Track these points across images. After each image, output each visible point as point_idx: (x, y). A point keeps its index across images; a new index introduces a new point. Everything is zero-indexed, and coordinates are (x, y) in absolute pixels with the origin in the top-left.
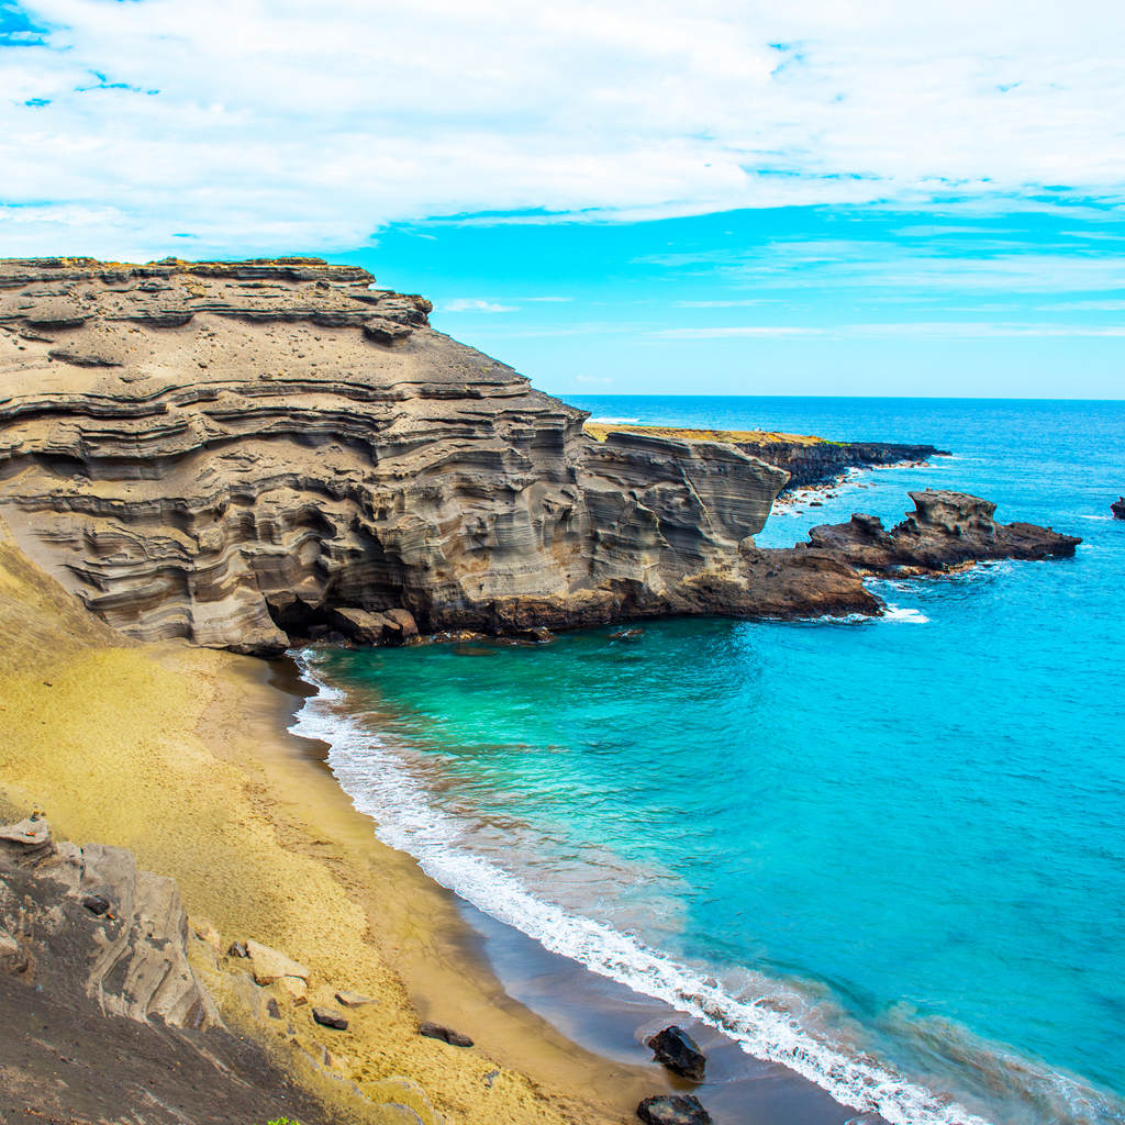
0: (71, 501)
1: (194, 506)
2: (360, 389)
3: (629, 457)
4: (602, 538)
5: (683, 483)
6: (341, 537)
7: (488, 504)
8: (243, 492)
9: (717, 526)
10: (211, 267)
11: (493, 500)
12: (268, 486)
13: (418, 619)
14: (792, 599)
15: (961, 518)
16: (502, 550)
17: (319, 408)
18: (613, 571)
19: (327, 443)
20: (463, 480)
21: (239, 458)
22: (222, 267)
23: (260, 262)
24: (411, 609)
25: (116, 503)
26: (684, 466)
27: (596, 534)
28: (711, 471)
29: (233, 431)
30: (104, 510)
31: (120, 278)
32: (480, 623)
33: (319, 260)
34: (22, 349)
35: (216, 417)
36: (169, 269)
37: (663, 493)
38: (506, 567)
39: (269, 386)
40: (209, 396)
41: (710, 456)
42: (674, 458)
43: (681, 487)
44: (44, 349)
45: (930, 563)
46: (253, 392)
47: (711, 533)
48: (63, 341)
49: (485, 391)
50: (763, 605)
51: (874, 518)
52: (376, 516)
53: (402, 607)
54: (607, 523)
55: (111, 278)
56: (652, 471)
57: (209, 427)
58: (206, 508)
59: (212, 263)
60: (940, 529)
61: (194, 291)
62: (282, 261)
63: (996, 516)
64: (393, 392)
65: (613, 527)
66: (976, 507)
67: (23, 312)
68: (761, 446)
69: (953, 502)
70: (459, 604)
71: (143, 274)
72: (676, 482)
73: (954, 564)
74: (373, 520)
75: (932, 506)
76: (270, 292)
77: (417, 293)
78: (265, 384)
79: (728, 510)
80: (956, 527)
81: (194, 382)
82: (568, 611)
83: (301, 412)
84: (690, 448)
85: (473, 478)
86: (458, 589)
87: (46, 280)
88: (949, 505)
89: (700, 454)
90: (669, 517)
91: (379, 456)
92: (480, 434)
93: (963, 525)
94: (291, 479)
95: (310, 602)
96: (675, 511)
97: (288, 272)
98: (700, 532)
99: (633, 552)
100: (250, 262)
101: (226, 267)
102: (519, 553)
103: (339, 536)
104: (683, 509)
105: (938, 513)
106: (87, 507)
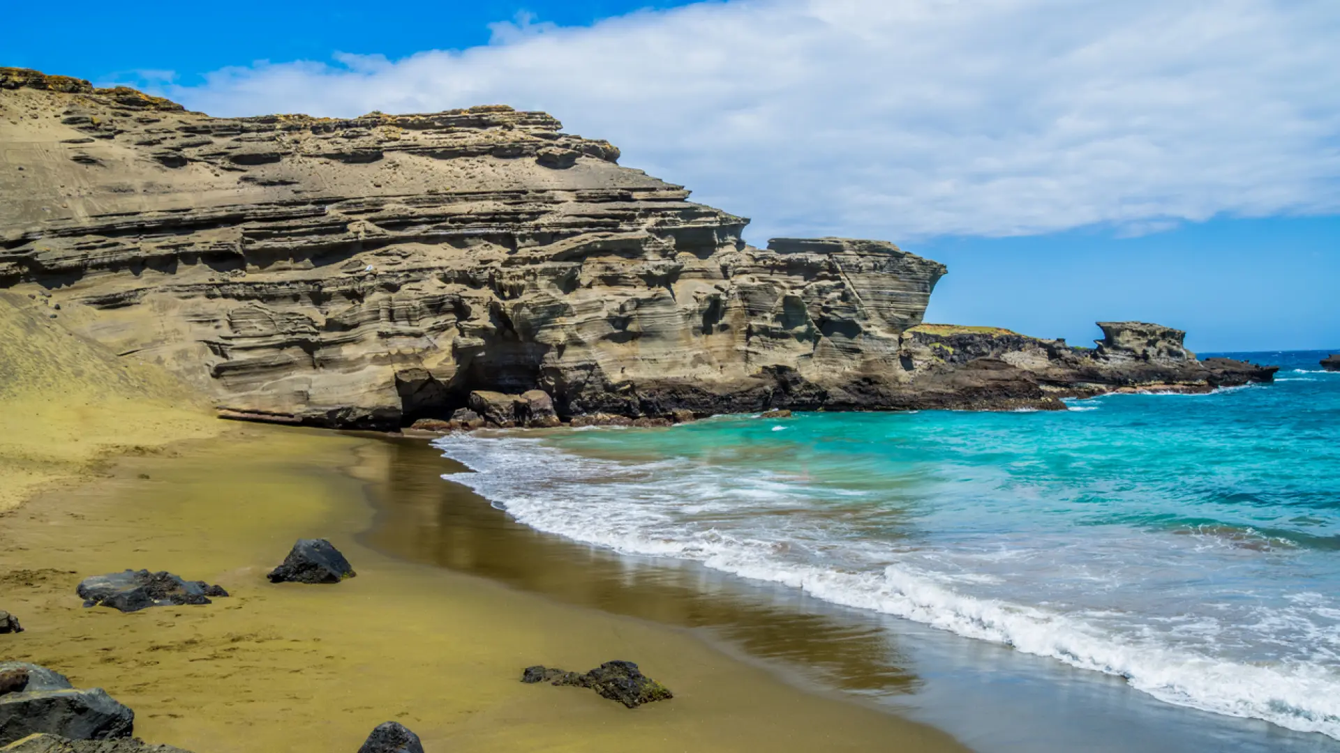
0: (222, 288)
1: (329, 285)
2: (515, 194)
3: (789, 261)
4: (755, 329)
5: (840, 279)
6: (475, 317)
7: (629, 290)
8: (388, 280)
9: (875, 319)
10: (412, 119)
11: (635, 287)
12: (413, 275)
13: (555, 400)
14: (953, 387)
15: (1151, 343)
16: (647, 335)
17: (474, 211)
18: (764, 358)
19: (481, 243)
20: (607, 268)
21: (391, 255)
22: (421, 118)
23: (454, 112)
24: (548, 390)
25: (257, 286)
26: (839, 262)
27: (750, 327)
28: (866, 266)
29: (391, 234)
30: (248, 293)
31: (327, 128)
32: (622, 406)
33: (507, 107)
34: (217, 175)
35: (377, 223)
36: (375, 121)
37: (821, 291)
38: (650, 352)
39: (434, 198)
40: (375, 206)
41: (866, 252)
42: (830, 257)
43: (838, 282)
44: (237, 176)
45: (1117, 381)
46: (418, 203)
47: (869, 326)
48: (255, 171)
49: (635, 195)
50: (923, 395)
51: (1059, 340)
52: (507, 294)
53: (539, 388)
54: (760, 316)
55: (320, 128)
56: (811, 271)
57: (368, 229)
58: (341, 288)
59: (412, 116)
60: (1129, 353)
61: (389, 136)
62: (473, 110)
63: (1187, 343)
64: (546, 194)
65: (766, 318)
66: (1164, 335)
67: (228, 151)
68: (994, 336)
69: (1139, 329)
70: (599, 387)
71: (348, 125)
72: (832, 279)
73: (1142, 381)
74: (504, 298)
75: (1118, 332)
76: (459, 134)
77: (604, 139)
78: (430, 197)
79: (885, 304)
80: (1145, 351)
81: (363, 195)
82: (714, 396)
83: (457, 217)
84: (845, 244)
85: (616, 267)
86: (596, 371)
87: (258, 131)
88: (1137, 331)
89: (855, 250)
90: (826, 313)
91: (519, 243)
92: (625, 227)
93: (1151, 351)
94: (440, 271)
95: (441, 379)
96: (832, 306)
97: (479, 120)
98: (857, 325)
99: (784, 341)
100: (446, 113)
101: (424, 118)
102: (663, 338)
103: (473, 315)
104: (839, 303)
105: (1125, 339)
106: (235, 293)
